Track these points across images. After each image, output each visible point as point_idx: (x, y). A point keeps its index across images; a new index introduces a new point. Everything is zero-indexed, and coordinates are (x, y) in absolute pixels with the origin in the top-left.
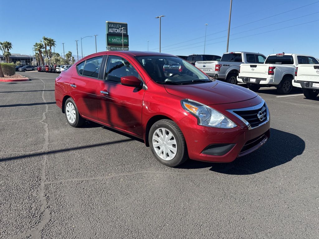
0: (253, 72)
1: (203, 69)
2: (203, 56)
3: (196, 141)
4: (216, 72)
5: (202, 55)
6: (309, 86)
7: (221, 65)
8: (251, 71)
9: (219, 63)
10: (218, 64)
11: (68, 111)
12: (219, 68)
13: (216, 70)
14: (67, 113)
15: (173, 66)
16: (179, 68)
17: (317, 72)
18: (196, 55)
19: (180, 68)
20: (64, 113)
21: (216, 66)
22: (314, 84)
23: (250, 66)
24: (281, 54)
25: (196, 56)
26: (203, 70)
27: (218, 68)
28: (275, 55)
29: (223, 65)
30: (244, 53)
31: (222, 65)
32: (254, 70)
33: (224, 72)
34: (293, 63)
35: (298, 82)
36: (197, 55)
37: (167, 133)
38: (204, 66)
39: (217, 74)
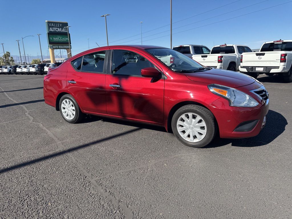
0: (204, 61)
3: (228, 121)
6: (253, 70)
8: (203, 61)
10: (172, 57)
11: (64, 108)
12: (173, 60)
13: (171, 62)
14: (63, 110)
17: (259, 58)
20: (59, 110)
22: (257, 68)
23: (201, 57)
24: (224, 45)
28: (219, 46)
30: (192, 46)
32: (205, 59)
34: (234, 52)
35: (244, 67)
37: (194, 117)
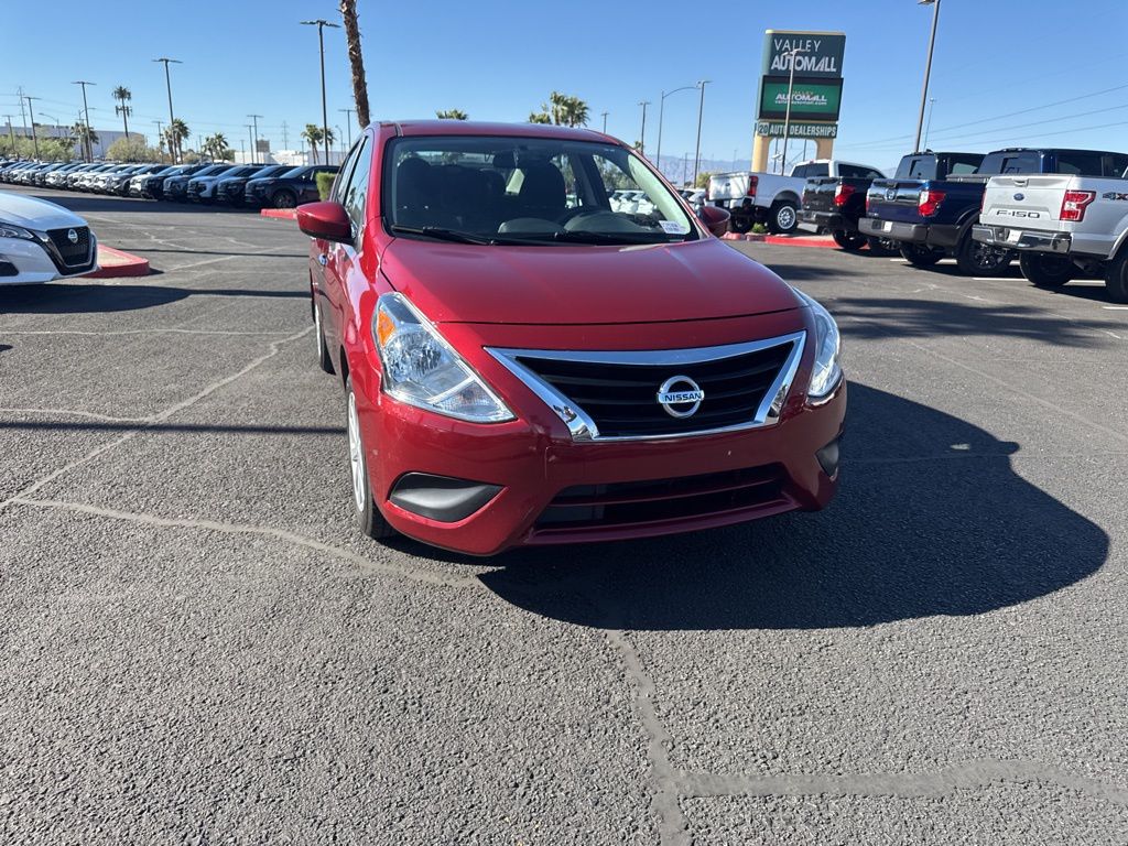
1: (1011, 207)
2: (1050, 153)
4: (1066, 226)
5: (1042, 150)
7: (1094, 193)
9: (1083, 184)
10: (1076, 188)
12: (1078, 206)
13: (1065, 214)
15: (901, 193)
16: (918, 199)
18: (1016, 150)
19: (924, 197)
21: (1069, 197)
25: (1017, 155)
26: (1011, 211)
27: (1072, 206)
29: (1106, 196)
31: (1099, 195)
33: (1108, 228)
36: (1024, 150)
38: (1019, 197)
39: (1067, 235)
